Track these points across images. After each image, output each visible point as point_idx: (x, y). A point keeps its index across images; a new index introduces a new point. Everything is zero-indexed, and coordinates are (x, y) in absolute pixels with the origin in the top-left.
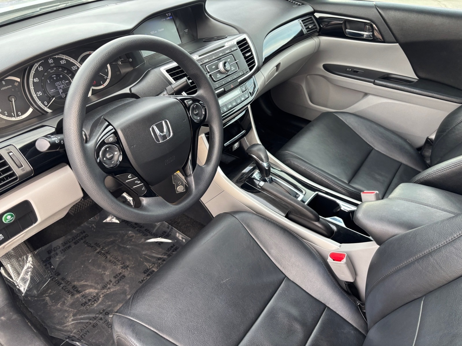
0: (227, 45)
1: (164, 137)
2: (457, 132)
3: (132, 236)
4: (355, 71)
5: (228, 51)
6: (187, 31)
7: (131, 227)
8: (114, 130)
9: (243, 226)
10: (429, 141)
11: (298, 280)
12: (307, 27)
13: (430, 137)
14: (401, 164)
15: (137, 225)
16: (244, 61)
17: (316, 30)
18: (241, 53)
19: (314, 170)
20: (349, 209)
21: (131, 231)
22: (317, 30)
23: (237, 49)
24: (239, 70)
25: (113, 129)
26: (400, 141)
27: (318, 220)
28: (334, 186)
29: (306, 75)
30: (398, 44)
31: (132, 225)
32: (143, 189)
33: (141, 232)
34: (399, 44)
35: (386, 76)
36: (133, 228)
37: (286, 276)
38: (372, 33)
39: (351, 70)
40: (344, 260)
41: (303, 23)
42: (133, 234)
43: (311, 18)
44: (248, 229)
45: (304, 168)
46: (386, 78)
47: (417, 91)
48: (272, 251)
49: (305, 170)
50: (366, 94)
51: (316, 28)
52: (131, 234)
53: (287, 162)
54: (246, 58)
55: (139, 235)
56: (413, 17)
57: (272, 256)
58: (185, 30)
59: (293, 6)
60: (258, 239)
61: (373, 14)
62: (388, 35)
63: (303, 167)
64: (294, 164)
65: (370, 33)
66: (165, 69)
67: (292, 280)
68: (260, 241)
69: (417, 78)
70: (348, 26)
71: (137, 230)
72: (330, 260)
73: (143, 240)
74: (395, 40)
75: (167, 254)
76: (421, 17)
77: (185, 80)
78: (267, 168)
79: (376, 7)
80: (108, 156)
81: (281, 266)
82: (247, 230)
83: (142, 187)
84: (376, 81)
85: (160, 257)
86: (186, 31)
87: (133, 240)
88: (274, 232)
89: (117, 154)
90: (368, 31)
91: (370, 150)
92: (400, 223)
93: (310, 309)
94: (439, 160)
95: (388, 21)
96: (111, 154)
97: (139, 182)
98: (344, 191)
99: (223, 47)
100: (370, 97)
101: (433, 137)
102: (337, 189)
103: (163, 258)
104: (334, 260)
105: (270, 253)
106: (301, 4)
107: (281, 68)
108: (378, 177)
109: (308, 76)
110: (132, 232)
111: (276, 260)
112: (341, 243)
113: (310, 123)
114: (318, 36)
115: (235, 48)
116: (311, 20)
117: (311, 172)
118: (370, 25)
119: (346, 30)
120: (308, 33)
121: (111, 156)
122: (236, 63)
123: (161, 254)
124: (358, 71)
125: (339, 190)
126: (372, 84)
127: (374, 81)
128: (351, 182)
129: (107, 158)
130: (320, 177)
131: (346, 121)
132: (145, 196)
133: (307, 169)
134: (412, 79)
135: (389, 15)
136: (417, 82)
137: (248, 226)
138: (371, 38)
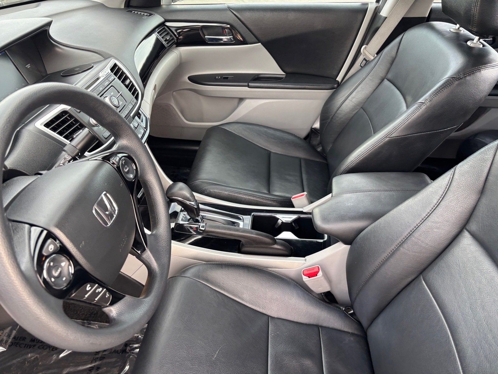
0: (102, 75)
1: (111, 216)
2: (340, 116)
3: (35, 358)
4: (225, 78)
5: (107, 83)
6: (30, 66)
7: (27, 347)
8: (45, 232)
9: (202, 283)
10: (314, 130)
11: (282, 314)
12: (165, 39)
13: (314, 127)
14: (300, 159)
15: (35, 342)
16: (126, 90)
17: (173, 41)
18: (120, 82)
19: (238, 192)
20: (291, 220)
21: (30, 353)
22: (175, 41)
23: (115, 79)
24: (127, 104)
25: (42, 232)
26: (291, 137)
27: (275, 242)
28: (264, 201)
29: (172, 92)
30: (260, 44)
31: (26, 345)
32: (107, 296)
33: (45, 347)
34: (262, 44)
35: (256, 77)
36: (30, 347)
37: (268, 316)
38: (232, 36)
39: (221, 78)
40: (320, 274)
41: (160, 35)
42: (36, 356)
43: (164, 28)
44: (209, 284)
45: (227, 193)
46: (257, 79)
47: (290, 86)
48: (245, 296)
49: (229, 194)
50: (241, 100)
51: (173, 39)
52: (32, 357)
53: (206, 192)
54: (127, 86)
55: (45, 353)
56: (268, 15)
57: (247, 302)
58: (26, 66)
59: (143, 18)
60: (224, 290)
61: (229, 17)
62: (249, 36)
63: (225, 192)
64: (214, 192)
65: (230, 37)
66: (41, 124)
67: (276, 316)
68: (227, 292)
69: (284, 74)
70: (205, 32)
71: (39, 347)
72: (305, 279)
73: (55, 357)
74: (257, 41)
75: (97, 358)
76: (276, 14)
77: (88, 131)
78: (196, 207)
79: (230, 9)
80: (56, 274)
81: (260, 308)
82: (208, 286)
83: (105, 294)
84: (250, 84)
85: (90, 367)
86: (28, 66)
87: (40, 363)
88: (237, 275)
89: (65, 264)
90: (228, 34)
91: (269, 154)
92: (360, 216)
93: (308, 338)
94: (331, 146)
95: (245, 22)
96: (58, 269)
97: (101, 289)
98: (275, 202)
99: (98, 79)
100: (247, 101)
101: (317, 125)
102: (268, 203)
103: (94, 366)
104: (309, 277)
105: (243, 300)
106: (148, 14)
107: (158, 89)
108: (289, 177)
109: (174, 93)
110: (32, 354)
111: (252, 304)
112: (304, 257)
113: (202, 142)
114: (176, 48)
115: (113, 78)
116: (165, 31)
117: (236, 195)
118: (228, 28)
119: (205, 37)
120: (169, 45)
121: (59, 271)
122: (121, 95)
123: (91, 362)
124: (228, 77)
125: (270, 203)
126: (247, 88)
127: (248, 85)
128: (270, 191)
129: (55, 277)
130: (247, 197)
131: (235, 131)
132: (112, 304)
133: (230, 193)
134: (280, 75)
135: (245, 17)
136: (286, 77)
137: (208, 281)
138: (233, 41)
